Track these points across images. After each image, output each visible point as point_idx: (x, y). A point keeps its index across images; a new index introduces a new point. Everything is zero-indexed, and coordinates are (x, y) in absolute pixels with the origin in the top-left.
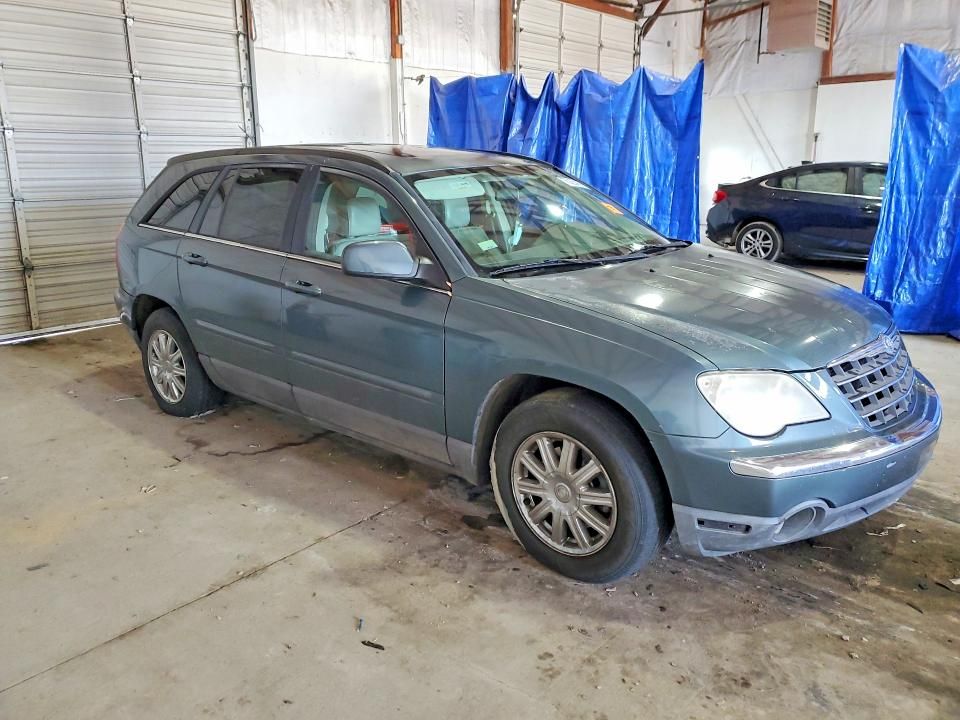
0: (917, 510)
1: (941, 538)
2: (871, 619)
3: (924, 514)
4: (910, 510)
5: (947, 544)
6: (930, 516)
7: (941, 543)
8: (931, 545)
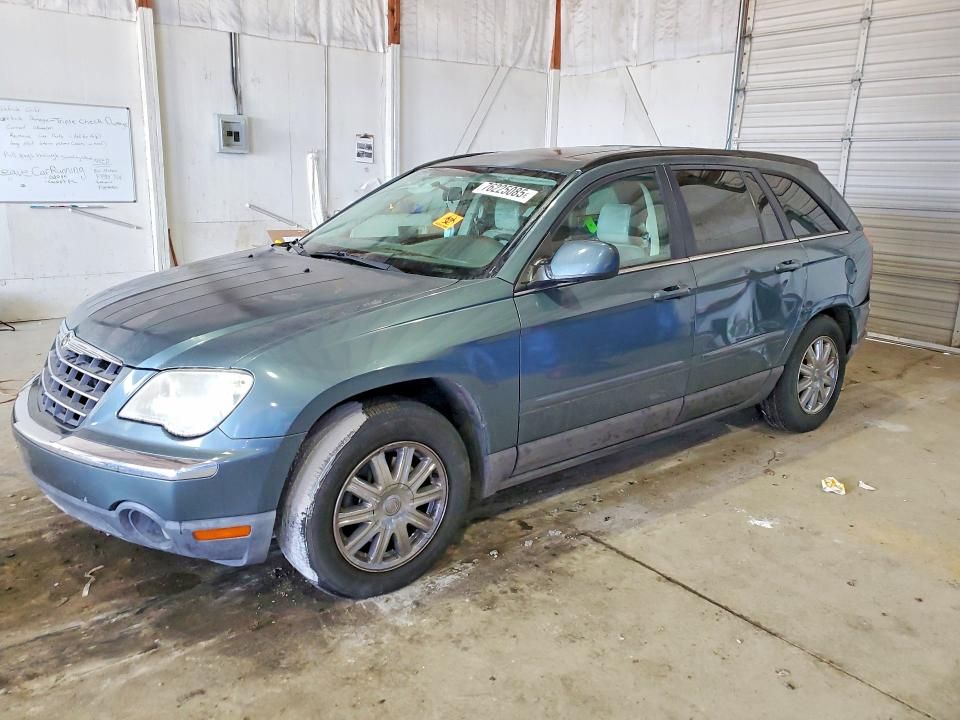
0: (94, 623)
1: (37, 607)
2: (23, 516)
3: (83, 624)
4: (100, 617)
5: (26, 605)
6: (73, 624)
7: (33, 602)
8: (39, 594)
